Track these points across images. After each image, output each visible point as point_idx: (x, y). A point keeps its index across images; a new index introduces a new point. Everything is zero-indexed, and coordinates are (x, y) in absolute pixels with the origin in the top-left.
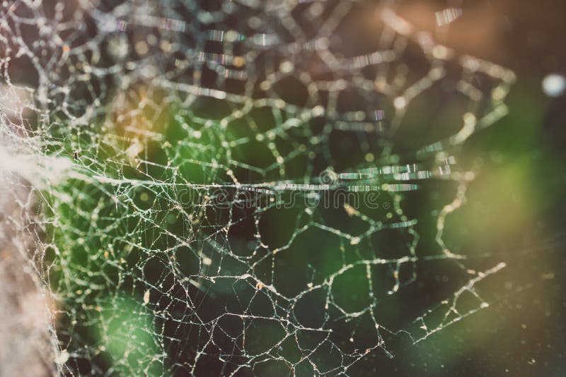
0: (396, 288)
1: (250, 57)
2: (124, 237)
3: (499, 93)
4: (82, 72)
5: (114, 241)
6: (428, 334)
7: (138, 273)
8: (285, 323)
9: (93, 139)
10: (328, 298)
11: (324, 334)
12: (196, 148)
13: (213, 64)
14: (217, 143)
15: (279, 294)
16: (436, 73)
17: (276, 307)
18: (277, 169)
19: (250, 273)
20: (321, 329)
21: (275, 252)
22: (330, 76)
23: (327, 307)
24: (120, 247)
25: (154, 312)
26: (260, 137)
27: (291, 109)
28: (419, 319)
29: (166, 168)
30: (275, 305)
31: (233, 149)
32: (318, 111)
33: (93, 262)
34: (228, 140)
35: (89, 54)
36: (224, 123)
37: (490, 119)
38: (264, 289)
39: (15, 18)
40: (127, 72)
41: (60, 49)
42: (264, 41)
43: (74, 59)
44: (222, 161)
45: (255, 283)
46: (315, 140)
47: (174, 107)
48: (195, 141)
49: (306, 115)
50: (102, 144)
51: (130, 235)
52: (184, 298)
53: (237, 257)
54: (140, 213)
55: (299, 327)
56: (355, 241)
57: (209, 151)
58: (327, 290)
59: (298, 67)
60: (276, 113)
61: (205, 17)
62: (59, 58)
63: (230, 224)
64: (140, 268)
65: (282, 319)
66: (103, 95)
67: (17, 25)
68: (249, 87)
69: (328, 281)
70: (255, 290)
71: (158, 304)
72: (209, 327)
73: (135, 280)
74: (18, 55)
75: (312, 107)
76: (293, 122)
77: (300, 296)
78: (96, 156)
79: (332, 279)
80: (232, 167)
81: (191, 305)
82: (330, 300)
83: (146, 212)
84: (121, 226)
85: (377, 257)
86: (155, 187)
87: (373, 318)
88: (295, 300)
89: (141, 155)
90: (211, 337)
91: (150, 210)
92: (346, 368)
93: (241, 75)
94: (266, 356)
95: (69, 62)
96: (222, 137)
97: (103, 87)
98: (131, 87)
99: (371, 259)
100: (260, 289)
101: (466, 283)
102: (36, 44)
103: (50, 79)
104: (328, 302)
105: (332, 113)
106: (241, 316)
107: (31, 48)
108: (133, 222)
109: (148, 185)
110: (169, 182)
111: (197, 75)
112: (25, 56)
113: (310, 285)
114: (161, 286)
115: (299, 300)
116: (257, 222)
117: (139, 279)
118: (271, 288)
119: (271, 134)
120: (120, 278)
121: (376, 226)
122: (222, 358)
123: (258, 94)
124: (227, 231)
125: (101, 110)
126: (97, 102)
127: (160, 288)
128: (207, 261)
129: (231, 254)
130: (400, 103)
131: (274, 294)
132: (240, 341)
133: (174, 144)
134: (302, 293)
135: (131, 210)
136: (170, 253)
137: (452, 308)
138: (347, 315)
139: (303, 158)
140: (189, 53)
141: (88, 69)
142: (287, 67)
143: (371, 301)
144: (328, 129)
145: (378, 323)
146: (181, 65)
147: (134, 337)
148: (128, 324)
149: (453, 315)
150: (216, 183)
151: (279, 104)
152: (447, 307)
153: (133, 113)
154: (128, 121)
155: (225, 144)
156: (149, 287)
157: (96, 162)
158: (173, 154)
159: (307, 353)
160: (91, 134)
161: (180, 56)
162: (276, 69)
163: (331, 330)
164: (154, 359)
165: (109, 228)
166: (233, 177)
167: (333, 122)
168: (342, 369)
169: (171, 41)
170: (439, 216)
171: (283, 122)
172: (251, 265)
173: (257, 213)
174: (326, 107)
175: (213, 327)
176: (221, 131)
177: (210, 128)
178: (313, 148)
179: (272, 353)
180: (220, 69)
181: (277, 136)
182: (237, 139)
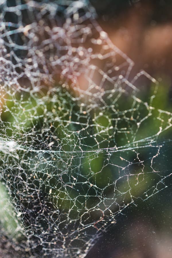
0: (138, 183)
1: (88, 111)
2: (41, 171)
3: (170, 120)
4: (30, 117)
5: (37, 172)
6: (148, 197)
7: (47, 183)
8: (100, 197)
10: (115, 188)
11: (113, 200)
12: (69, 140)
13: (76, 114)
14: (76, 138)
15: (98, 188)
16: (150, 114)
17: (97, 192)
18: (97, 146)
19: (88, 181)
20: (113, 199)
21: (96, 174)
22: (115, 116)
23: (114, 191)
25: (54, 196)
26: (91, 136)
27: (102, 127)
28: (145, 193)
29: (57, 147)
31: (82, 140)
32: (112, 127)
33: (29, 180)
34: (80, 137)
35: (33, 112)
36: (79, 132)
37: (167, 128)
38: (93, 186)
39: (5, 99)
41: (22, 110)
43: (27, 113)
44: (78, 144)
45: (89, 184)
46: (110, 137)
47: (62, 127)
48: (68, 138)
49: (107, 129)
51: (43, 170)
52: (65, 191)
53: (83, 176)
54: (47, 162)
55: (105, 199)
56: (123, 169)
57: (73, 141)
58: (114, 185)
59: (104, 113)
60: (97, 128)
61: (74, 99)
62: (22, 112)
63: (80, 165)
64: (48, 181)
65: (99, 196)
67: (5, 102)
68: (88, 120)
69: (115, 182)
70: (89, 187)
71: (55, 194)
72: (74, 201)
73: (46, 186)
74: (5, 112)
75: (110, 126)
76: (102, 131)
77: (105, 188)
78: (32, 144)
79: (116, 182)
80: (81, 146)
81: (67, 193)
82: (116, 188)
83: (49, 162)
84: (40, 167)
86: (52, 153)
87: (130, 193)
88: (104, 189)
90: (75, 203)
91: (51, 161)
92: (121, 211)
93: (86, 117)
95: (25, 114)
99: (129, 174)
100: (91, 186)
101: (160, 180)
102: (12, 108)
103: (18, 120)
105: (116, 128)
106: (85, 196)
107: (10, 109)
109: (49, 152)
111: (70, 117)
112: (8, 112)
113: (108, 184)
114: (56, 187)
116: (90, 164)
117: (47, 185)
118: (95, 186)
119: (95, 135)
120: (40, 185)
121: (130, 164)
122: (78, 210)
123: (91, 123)
124: (79, 167)
126: (34, 127)
127: (55, 188)
129: (81, 175)
130: (139, 124)
131: (96, 188)
132: (84, 204)
133: (61, 140)
137: (156, 188)
138: (121, 193)
139: (106, 143)
140: (68, 110)
141: (31, 116)
142: (101, 114)
143: (129, 188)
144: (115, 133)
145: (131, 195)
146: (65, 114)
147: (46, 205)
148: (44, 201)
149: (156, 191)
150: (75, 151)
151: (98, 125)
152: (154, 188)
155: (79, 139)
156: (51, 188)
157: (32, 146)
158: (60, 142)
159: (108, 207)
161: (65, 111)
162: (98, 115)
163: (116, 199)
164: (54, 213)
166: (81, 149)
167: (116, 131)
168: (119, 211)
169: (62, 107)
170: (151, 159)
171: (99, 132)
172: (88, 179)
173: (90, 161)
174: (114, 126)
175: (75, 200)
176: (78, 135)
177: (74, 133)
178: (110, 139)
179: (96, 208)
180: (78, 115)
181: (97, 136)
182: (83, 137)
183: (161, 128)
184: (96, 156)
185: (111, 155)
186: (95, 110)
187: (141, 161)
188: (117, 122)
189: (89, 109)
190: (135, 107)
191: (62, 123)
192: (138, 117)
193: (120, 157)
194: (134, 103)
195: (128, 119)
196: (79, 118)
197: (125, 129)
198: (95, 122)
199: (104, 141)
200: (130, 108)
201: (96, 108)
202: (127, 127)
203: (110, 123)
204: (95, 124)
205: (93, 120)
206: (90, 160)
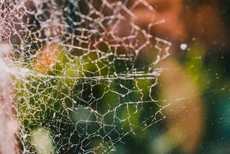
0: (136, 112)
1: (89, 36)
2: (47, 95)
3: (167, 49)
4: (35, 40)
5: (44, 96)
6: (147, 127)
7: (52, 107)
8: (100, 123)
9: (38, 62)
10: (114, 115)
11: (113, 127)
12: (72, 65)
13: (77, 39)
14: (79, 63)
15: (98, 114)
16: (148, 42)
17: (98, 118)
18: (98, 73)
19: (89, 107)
20: (112, 125)
21: (97, 100)
22: (115, 43)
23: (114, 118)
24: (45, 98)
25: (57, 120)
26: (93, 62)
27: (103, 53)
28: (144, 122)
29: (62, 72)
30: (97, 117)
31: (84, 66)
32: (111, 54)
33: (36, 103)
34: (82, 63)
35: (37, 34)
36: (81, 57)
37: (165, 57)
38: (93, 112)
39: (13, 22)
40: (50, 40)
41: (28, 32)
42: (94, 31)
43: (32, 36)
44: (80, 70)
45: (91, 110)
46: (110, 63)
47: (65, 51)
48: (72, 63)
49: (107, 55)
50: (41, 64)
51: (49, 94)
52: (67, 115)
53: (85, 101)
54: (53, 87)
55: (105, 125)
56: (123, 96)
57: (76, 66)
58: (114, 112)
59: (104, 39)
60: (98, 54)
61: (75, 24)
62: (28, 35)
63: (83, 90)
64: (52, 105)
66: (41, 48)
67: (14, 25)
68: (89, 46)
69: (115, 109)
70: (91, 112)
71: (58, 117)
72: (75, 125)
73: (50, 109)
74: (14, 34)
75: (110, 52)
76: (103, 57)
77: (105, 114)
78: (39, 68)
79: (116, 109)
80: (84, 72)
81: (69, 118)
82: (115, 115)
83: (55, 86)
84: (46, 91)
85: (130, 102)
86: (58, 78)
87: (129, 122)
88: (104, 116)
89: (54, 67)
90: (76, 128)
91: (56, 86)
92: (120, 139)
93: (87, 42)
94: (94, 135)
95: (31, 36)
96: (80, 62)
97: (42, 45)
98: (51, 45)
100: (92, 112)
101: (159, 110)
102: (20, 31)
103: (24, 42)
104: (114, 116)
105: (115, 55)
106: (86, 121)
107: (18, 32)
108: (50, 90)
109: (55, 78)
110: (63, 76)
111: (73, 41)
112: (16, 35)
113: (109, 111)
114: (59, 111)
115: (105, 116)
116: (92, 90)
117: (52, 109)
118: (96, 112)
119: (96, 61)
120: (46, 109)
121: (130, 91)
122: (79, 135)
123: (92, 48)
124: (82, 93)
125: (41, 52)
126: (40, 50)
127: (59, 112)
128: (75, 102)
129: (83, 100)
130: (137, 52)
131: (97, 114)
132: (85, 129)
133: (65, 64)
135: (50, 85)
136: (63, 100)
137: (155, 118)
138: (121, 121)
139: (106, 69)
140: (70, 35)
141: (37, 39)
142: (101, 40)
143: (128, 116)
144: (114, 59)
145: (131, 123)
146: (68, 38)
147: (50, 129)
148: (48, 124)
149: (155, 121)
150: (78, 77)
151: (99, 51)
152: (152, 118)
153: (51, 54)
154: (50, 56)
155: (81, 64)
156: (55, 112)
157: (39, 69)
158: (64, 67)
159: (107, 134)
160: (37, 60)
161: (67, 35)
162: (98, 40)
163: (115, 126)
164: (56, 136)
165: (42, 92)
166: (84, 75)
167: (116, 57)
168: (119, 139)
169: (64, 31)
170: (150, 88)
171: (100, 57)
172: (90, 104)
173: (92, 87)
174: (113, 52)
175: (77, 125)
176: (80, 60)
177: (77, 59)
178: (110, 65)
180: (80, 40)
181: (98, 62)
182: (85, 63)
183: (158, 57)
184: (98, 82)
185: (111, 81)
186: (96, 35)
187: (140, 89)
188: (116, 49)
189: (90, 34)
190: (134, 34)
191: (65, 47)
192: (136, 45)
193: (120, 84)
194: (133, 31)
195: (127, 46)
196: (80, 43)
197: (124, 55)
198: (96, 48)
199: (104, 67)
200: (129, 35)
201: (97, 33)
202: (126, 54)
203: (110, 50)
204: (95, 49)
205: (94, 45)
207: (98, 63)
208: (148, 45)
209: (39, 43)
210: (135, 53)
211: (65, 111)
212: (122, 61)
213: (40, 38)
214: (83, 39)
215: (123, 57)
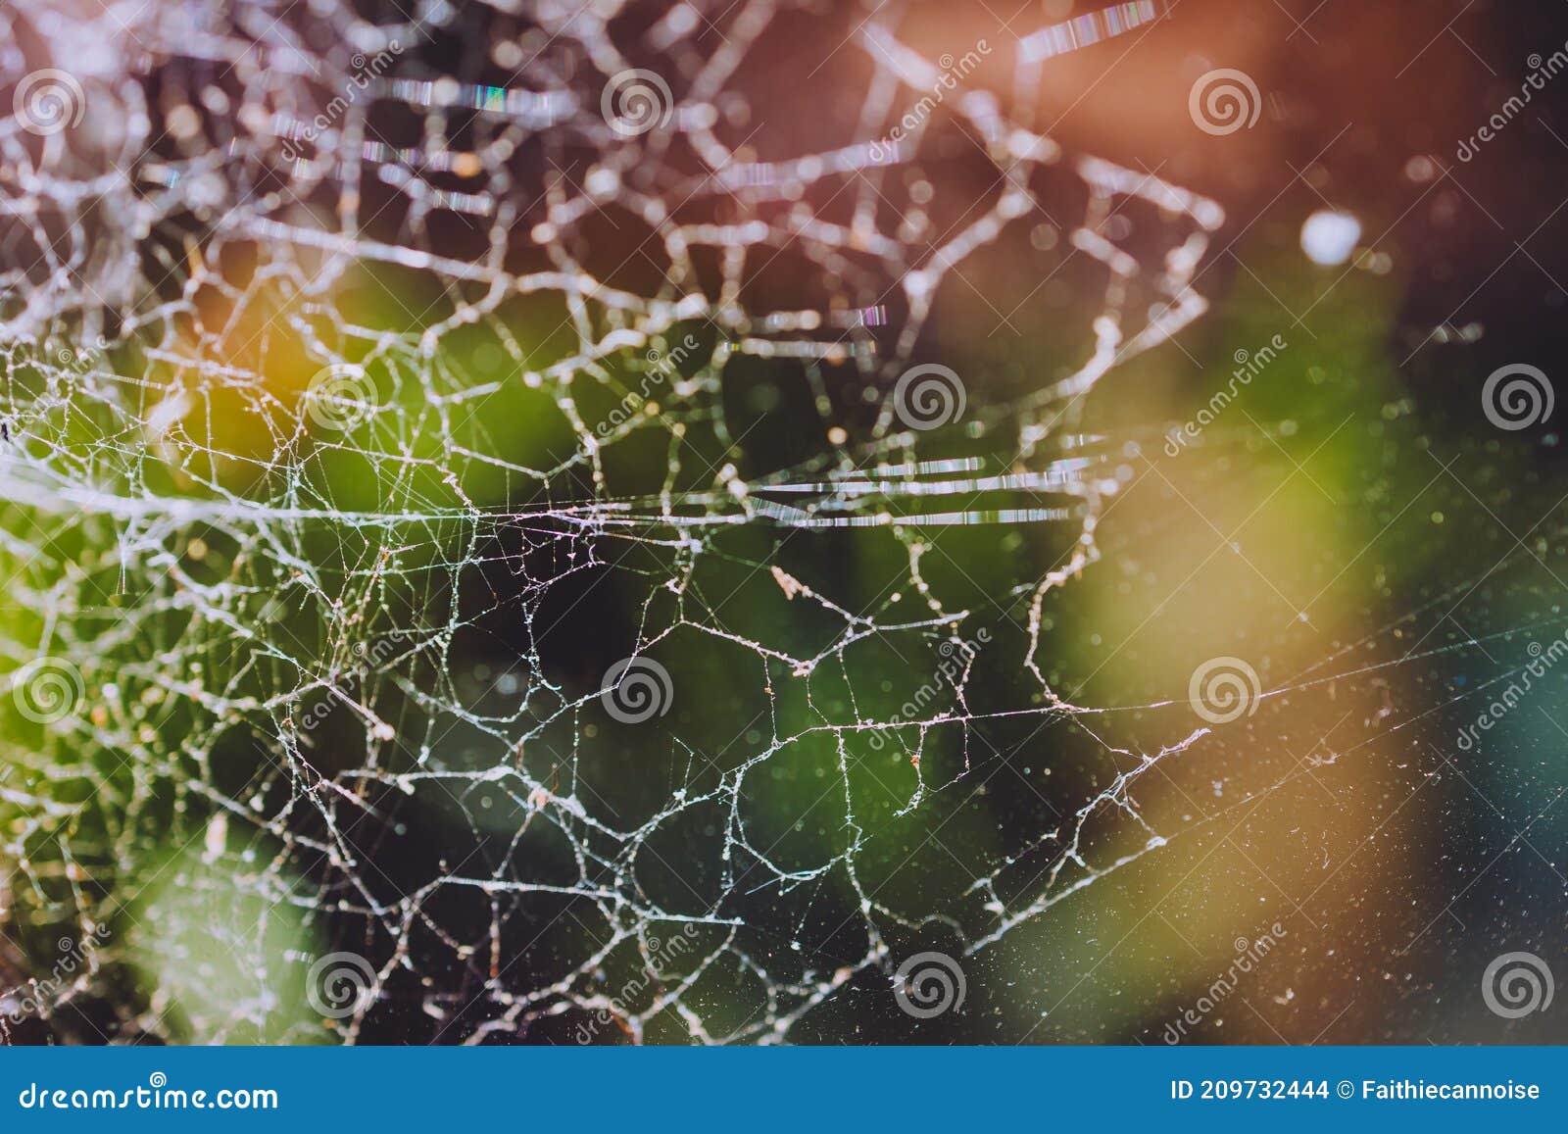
0: (916, 799)
1: (500, 151)
2: (150, 664)
3: (1184, 259)
4: (17, 192)
5: (122, 674)
6: (1006, 925)
7: (191, 768)
8: (610, 903)
9: (52, 383)
10: (729, 831)
11: (722, 932)
13: (392, 175)
14: (413, 394)
15: (592, 822)
16: (1015, 203)
17: (587, 859)
18: (583, 471)
19: (511, 763)
20: (710, 917)
21: (580, 702)
23: (727, 856)
24: (133, 691)
25: (237, 879)
26: (532, 379)
27: (618, 300)
28: (979, 883)
29: (269, 465)
30: (581, 851)
31: (456, 412)
32: (693, 305)
33: (60, 740)
34: (441, 388)
35: (33, 140)
36: (430, 338)
37: (1162, 328)
38: (550, 807)
40: (142, 188)
42: (548, 107)
44: (428, 447)
45: (524, 793)
46: (685, 389)
47: (285, 288)
49: (660, 316)
50: (78, 397)
51: (166, 656)
52: (325, 839)
53: (474, 719)
54: (194, 595)
55: (648, 914)
56: (802, 669)
57: (390, 417)
58: (727, 808)
59: (628, 178)
60: (577, 308)
61: (367, 38)
63: (453, 625)
64: (196, 753)
65: (603, 892)
66: (77, 258)
68: (498, 237)
69: (731, 781)
70: (524, 812)
71: (249, 855)
72: (395, 919)
73: (180, 789)
75: (678, 296)
76: (621, 338)
77: (652, 825)
78: (63, 434)
79: (739, 776)
80: (456, 462)
81: (343, 858)
82: (736, 834)
83: (213, 593)
84: (144, 634)
85: (864, 718)
86: (238, 520)
87: (855, 883)
88: (639, 838)
89: (192, 424)
90: (403, 942)
91: (223, 585)
92: (781, 1024)
93: (481, 204)
94: (557, 998)
96: (425, 378)
97: (77, 233)
98: (157, 233)
99: (847, 718)
100: (540, 808)
101: (1106, 782)
104: (730, 840)
105: (731, 313)
106: (490, 887)
108: (175, 624)
110: (278, 505)
111: (349, 202)
113: (679, 795)
114: (256, 802)
115: (651, 838)
116: (530, 618)
117: (193, 784)
118: (573, 805)
119: (564, 371)
120: (139, 782)
121: (859, 628)
122: (437, 1004)
123: (525, 257)
124: (444, 646)
125: (76, 299)
126: (60, 277)
127: (254, 812)
128: (385, 731)
129: (457, 709)
130: (918, 285)
131: (578, 821)
132: (482, 956)
133: (291, 400)
134: (658, 818)
135: (171, 587)
136: (281, 710)
137: (1071, 853)
138: (783, 877)
140: (327, 139)
141: (31, 181)
142: (603, 182)
143: (847, 838)
144: (723, 352)
145: (867, 895)
146: (304, 172)
147: (181, 951)
148: (164, 912)
149: (1072, 872)
150: (413, 507)
151: (580, 284)
152: (1053, 851)
153: (167, 310)
154: (152, 334)
155: (434, 399)
156: (221, 807)
157: (64, 450)
158: (285, 425)
159: (672, 986)
160: (47, 369)
161: (299, 147)
162: (573, 189)
163: (738, 921)
164: (238, 1013)
165: (108, 640)
166: (459, 491)
167: (735, 336)
168: (770, 1029)
169: (270, 107)
170: (1029, 596)
171: (597, 339)
172: (514, 741)
173: (531, 593)
174: (713, 296)
175: (408, 917)
176: (421, 362)
177: (389, 352)
178: (682, 407)
179: (573, 988)
180: (416, 188)
181: (580, 376)
182: (467, 387)
183: (1107, 330)
184: (582, 557)
185: (697, 546)
186: (555, 142)
187: (946, 610)
188: (733, 263)
189: (499, 129)
190: (885, 130)
191: (283, 253)
192: (914, 224)
193: (777, 571)
194: (878, 101)
195: (830, 234)
196: (418, 212)
197: (808, 319)
198: (557, 253)
199: (638, 421)
200: (845, 138)
201: (561, 125)
202: (822, 307)
203: (680, 271)
204: (551, 267)
205: (543, 233)
206: (536, 586)
207: (582, 385)
208: (1016, 229)
209: (51, 216)
210: (897, 302)
211: (304, 804)
212: (789, 370)
213: (56, 173)
214: (445, 180)
215: (795, 334)
